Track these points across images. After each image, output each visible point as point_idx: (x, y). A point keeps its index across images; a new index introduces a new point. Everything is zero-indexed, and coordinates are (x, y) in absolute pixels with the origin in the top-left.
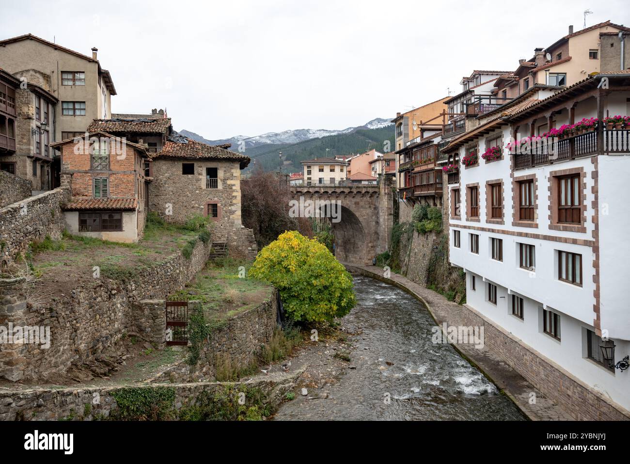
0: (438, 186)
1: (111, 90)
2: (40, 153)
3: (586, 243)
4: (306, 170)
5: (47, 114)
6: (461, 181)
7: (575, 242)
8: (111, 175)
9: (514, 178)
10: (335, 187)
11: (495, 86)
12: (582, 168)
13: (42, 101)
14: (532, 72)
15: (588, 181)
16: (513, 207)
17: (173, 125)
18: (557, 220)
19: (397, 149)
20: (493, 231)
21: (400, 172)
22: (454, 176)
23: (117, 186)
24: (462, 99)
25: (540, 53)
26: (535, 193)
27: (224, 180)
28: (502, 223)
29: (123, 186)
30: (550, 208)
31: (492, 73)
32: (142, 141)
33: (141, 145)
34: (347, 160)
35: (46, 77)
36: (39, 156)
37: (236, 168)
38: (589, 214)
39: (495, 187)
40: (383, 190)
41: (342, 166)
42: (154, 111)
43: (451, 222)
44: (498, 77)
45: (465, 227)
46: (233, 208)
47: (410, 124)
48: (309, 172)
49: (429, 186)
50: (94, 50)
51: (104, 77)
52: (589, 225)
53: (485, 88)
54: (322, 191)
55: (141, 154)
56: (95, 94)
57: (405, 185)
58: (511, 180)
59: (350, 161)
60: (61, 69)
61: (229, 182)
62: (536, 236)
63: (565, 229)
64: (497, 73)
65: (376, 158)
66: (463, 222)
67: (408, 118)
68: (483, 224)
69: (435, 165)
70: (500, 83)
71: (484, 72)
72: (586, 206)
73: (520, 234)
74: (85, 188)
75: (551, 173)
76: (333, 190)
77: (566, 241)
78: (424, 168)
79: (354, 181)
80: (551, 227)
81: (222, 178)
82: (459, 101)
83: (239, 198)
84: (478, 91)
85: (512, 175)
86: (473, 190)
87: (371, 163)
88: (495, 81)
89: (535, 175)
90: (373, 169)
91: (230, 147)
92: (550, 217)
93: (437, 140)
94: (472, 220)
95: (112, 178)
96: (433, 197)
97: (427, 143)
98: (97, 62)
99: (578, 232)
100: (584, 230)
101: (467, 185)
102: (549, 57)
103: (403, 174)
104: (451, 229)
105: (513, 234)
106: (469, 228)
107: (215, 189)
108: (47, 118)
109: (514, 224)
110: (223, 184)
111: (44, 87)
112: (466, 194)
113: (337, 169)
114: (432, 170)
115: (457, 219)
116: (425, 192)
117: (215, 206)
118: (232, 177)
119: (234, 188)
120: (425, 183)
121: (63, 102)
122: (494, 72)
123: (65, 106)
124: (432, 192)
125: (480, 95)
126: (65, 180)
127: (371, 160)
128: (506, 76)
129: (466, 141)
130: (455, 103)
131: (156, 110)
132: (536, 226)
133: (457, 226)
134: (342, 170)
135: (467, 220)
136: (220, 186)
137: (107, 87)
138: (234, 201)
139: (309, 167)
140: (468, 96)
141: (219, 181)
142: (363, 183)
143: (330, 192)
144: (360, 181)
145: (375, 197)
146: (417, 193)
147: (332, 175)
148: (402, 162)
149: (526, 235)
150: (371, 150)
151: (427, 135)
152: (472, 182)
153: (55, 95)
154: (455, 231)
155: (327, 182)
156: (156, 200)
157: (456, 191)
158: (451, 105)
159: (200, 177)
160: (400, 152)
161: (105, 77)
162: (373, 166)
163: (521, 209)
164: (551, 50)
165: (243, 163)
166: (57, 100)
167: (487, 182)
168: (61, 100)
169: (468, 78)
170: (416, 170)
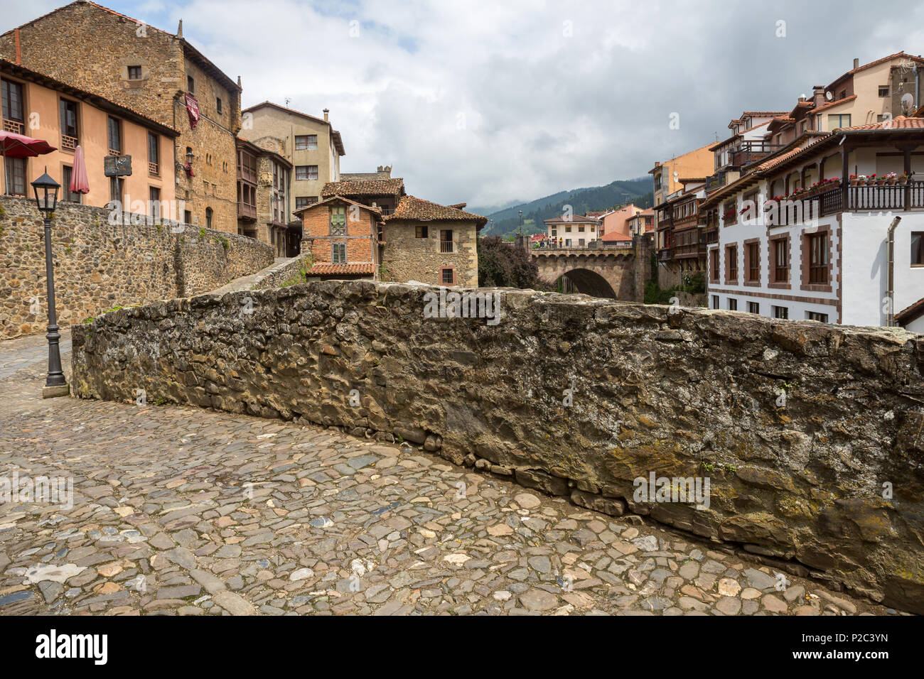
0: (701, 247)
1: (340, 151)
2: (277, 220)
3: (832, 302)
4: (550, 231)
5: (282, 180)
6: (720, 240)
7: (822, 301)
8: (348, 240)
9: (770, 237)
10: (583, 250)
11: (768, 129)
12: (829, 226)
13: (279, 168)
14: (809, 114)
15: (834, 238)
16: (769, 268)
17: (405, 186)
18: (808, 281)
19: (656, 205)
20: (750, 294)
21: (659, 231)
22: (714, 236)
23: (354, 251)
24: (730, 146)
25: (819, 91)
26: (789, 252)
27: (460, 244)
28: (758, 285)
29: (361, 251)
30: (802, 267)
31: (766, 115)
32: (375, 204)
33: (374, 207)
34: (599, 218)
35: (282, 143)
36: (276, 223)
37: (472, 230)
38: (834, 272)
39: (752, 247)
40: (640, 253)
41: (593, 225)
42: (380, 169)
43: (711, 286)
44: (772, 119)
45: (724, 291)
46: (469, 273)
47: (670, 175)
48: (554, 233)
49: (690, 247)
50: (326, 111)
51: (334, 138)
52: (834, 284)
53: (757, 133)
54: (568, 254)
55: (375, 217)
56: (327, 157)
57: (665, 246)
58: (767, 238)
59: (603, 219)
60: (294, 134)
61: (465, 245)
62: (789, 298)
63: (814, 289)
64: (771, 115)
65: (634, 214)
66: (722, 286)
67: (668, 168)
68: (741, 287)
69: (698, 223)
70: (775, 126)
71: (755, 113)
72: (832, 265)
73: (775, 297)
74: (325, 254)
75: (802, 231)
76: (581, 253)
77: (814, 301)
78: (685, 226)
79: (606, 243)
80: (802, 288)
81: (458, 241)
82: (727, 147)
83: (476, 262)
84: (748, 136)
85: (768, 234)
86: (732, 250)
87: (628, 221)
88: (768, 125)
89: (788, 233)
90: (631, 227)
91: (465, 206)
92: (802, 277)
93: (700, 195)
94: (730, 284)
95: (350, 243)
96: (696, 260)
97: (689, 197)
98: (329, 125)
99: (825, 291)
100: (829, 290)
101: (726, 245)
102: (829, 96)
103: (662, 233)
104: (710, 294)
105: (768, 296)
106: (728, 292)
107: (449, 253)
108: (282, 185)
109: (770, 286)
110: (458, 248)
111: (279, 153)
112: (725, 255)
113: (588, 228)
114: (694, 228)
115: (716, 283)
116: (686, 254)
117: (450, 271)
118: (468, 240)
119: (470, 251)
120: (686, 244)
121: (296, 167)
122: (767, 113)
123: (299, 171)
124: (694, 253)
125: (751, 141)
126: (305, 246)
127: (628, 217)
128: (781, 118)
129: (725, 196)
130: (723, 149)
131: (381, 167)
132: (789, 287)
133: (716, 290)
134: (593, 230)
135: (726, 283)
136: (456, 251)
137: (337, 147)
138: (471, 266)
139: (554, 227)
140: (737, 142)
141: (454, 244)
142: (618, 244)
143: (578, 255)
144: (614, 243)
145: (631, 260)
146: (678, 255)
147: (581, 236)
148: (661, 220)
149: (781, 297)
150: (628, 204)
151: (689, 187)
152: (730, 241)
153: (290, 160)
154: (714, 296)
155: (575, 244)
156: (389, 266)
157: (715, 252)
158: (718, 152)
159: (434, 240)
160: (659, 208)
161: (336, 139)
162: (631, 224)
163: (777, 270)
164: (832, 88)
165: (480, 223)
166: (292, 166)
167: (745, 241)
168: (294, 165)
169: (737, 121)
170: (677, 228)
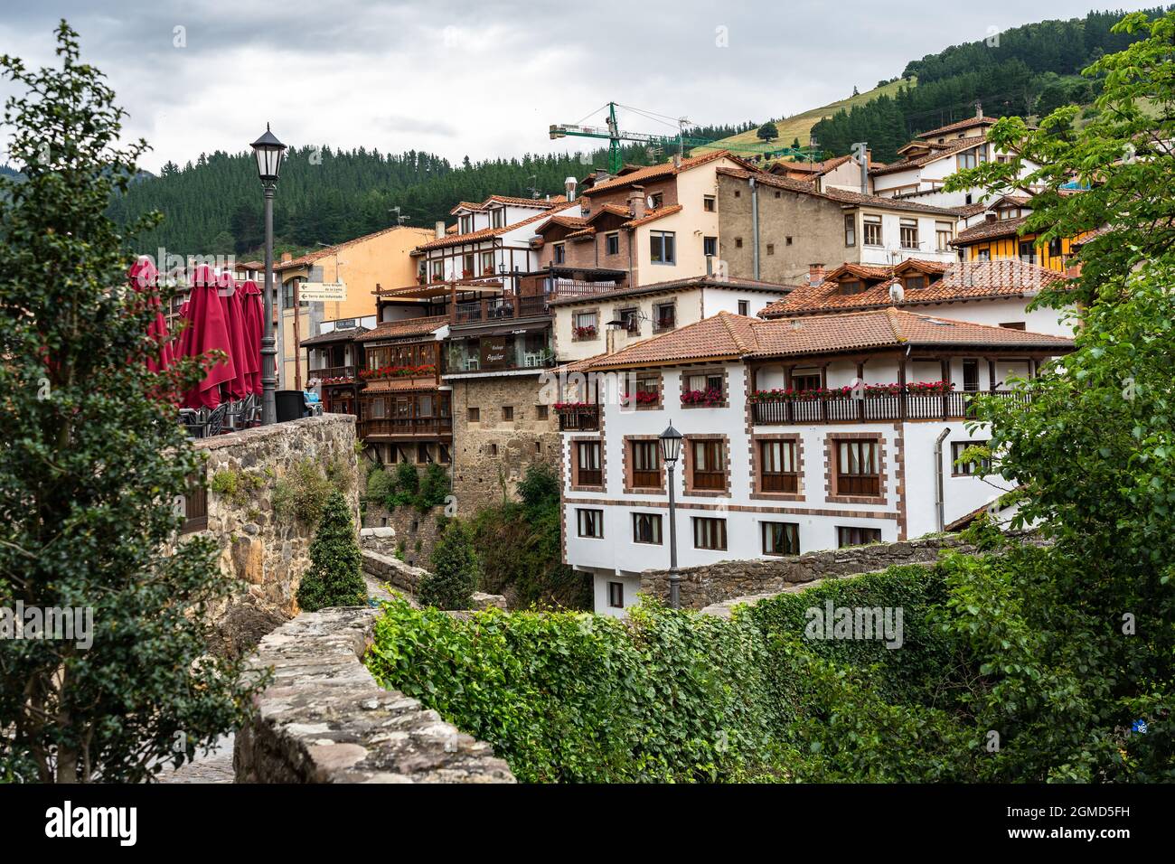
7: (870, 515)
9: (753, 435)
11: (538, 232)
12: (880, 434)
14: (629, 226)
15: (890, 449)
16: (750, 474)
18: (836, 491)
20: (702, 507)
26: (799, 457)
28: (725, 495)
30: (828, 476)
38: (891, 484)
45: (619, 503)
49: (415, 423)
52: (892, 497)
53: (520, 234)
58: (748, 437)
62: (801, 512)
63: (855, 501)
66: (615, 496)
67: (321, 269)
69: (438, 383)
70: (549, 230)
72: (886, 476)
73: (767, 510)
75: (829, 435)
77: (856, 514)
78: (401, 385)
80: (829, 499)
82: (458, 250)
84: (508, 240)
85: (748, 431)
89: (799, 434)
92: (828, 488)
93: (441, 334)
94: (639, 493)
96: (422, 445)
97: (415, 336)
99: (875, 504)
100: (884, 502)
101: (625, 437)
102: (651, 202)
104: (571, 507)
105: (751, 510)
106: (634, 504)
109: (754, 497)
112: (625, 451)
114: (429, 391)
115: (591, 490)
116: (402, 435)
120: (402, 417)
124: (428, 435)
125: (512, 249)
130: (449, 251)
132: (801, 499)
133: (593, 502)
135: (626, 491)
146: (377, 436)
148: (314, 366)
149: (782, 511)
158: (437, 255)
160: (315, 345)
163: (764, 476)
